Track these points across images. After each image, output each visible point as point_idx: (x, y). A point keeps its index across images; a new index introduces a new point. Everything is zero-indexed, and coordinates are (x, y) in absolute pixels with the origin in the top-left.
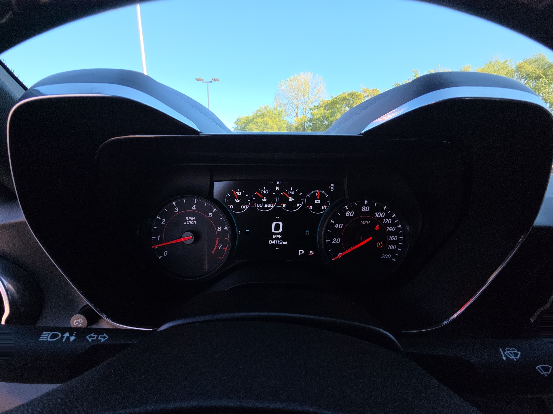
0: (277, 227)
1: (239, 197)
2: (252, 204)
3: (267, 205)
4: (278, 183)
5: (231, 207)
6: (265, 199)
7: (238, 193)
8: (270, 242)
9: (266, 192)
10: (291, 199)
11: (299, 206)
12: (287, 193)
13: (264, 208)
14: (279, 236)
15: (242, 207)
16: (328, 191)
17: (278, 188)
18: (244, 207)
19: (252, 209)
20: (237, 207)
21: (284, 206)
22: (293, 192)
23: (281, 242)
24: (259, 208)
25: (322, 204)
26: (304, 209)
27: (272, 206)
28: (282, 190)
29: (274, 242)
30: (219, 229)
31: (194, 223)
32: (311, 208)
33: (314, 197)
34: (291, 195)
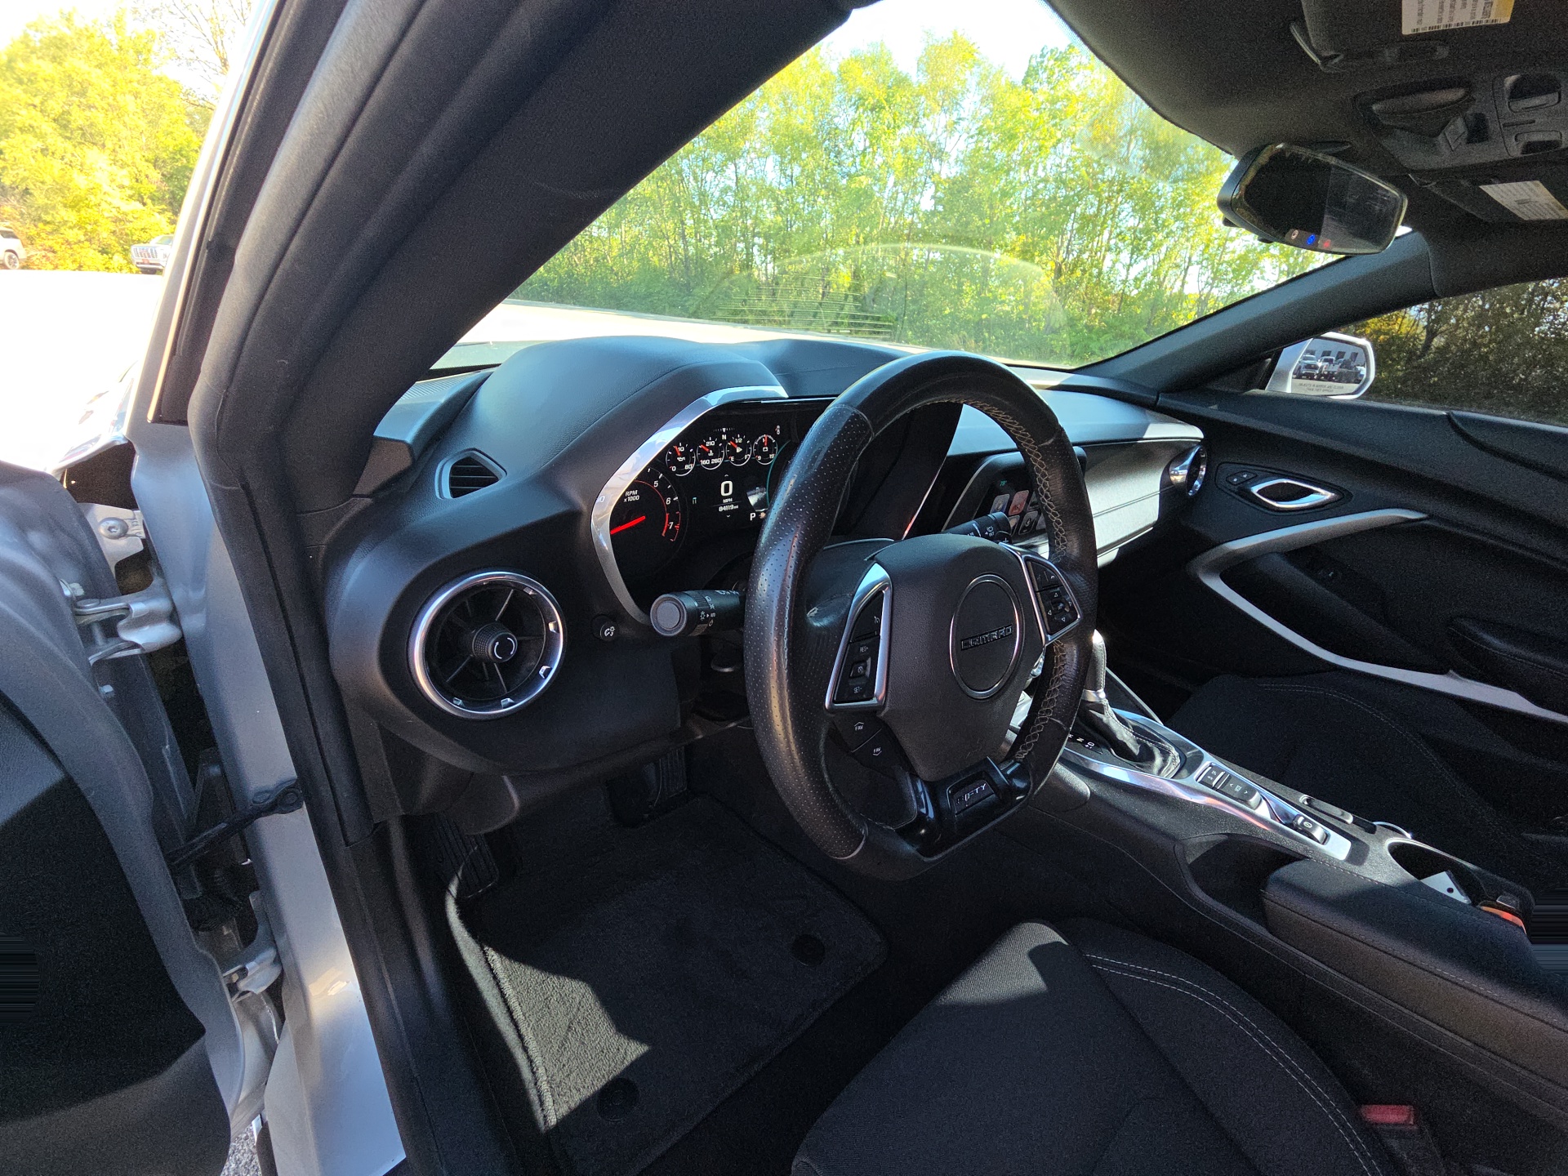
0: (727, 487)
1: (682, 454)
2: (698, 462)
3: (715, 461)
4: (724, 430)
5: (674, 469)
6: (711, 454)
7: (681, 449)
8: (721, 509)
9: (712, 443)
10: (739, 450)
11: (747, 457)
12: (734, 442)
13: (711, 465)
14: (731, 500)
15: (687, 467)
16: (774, 434)
17: (724, 437)
18: (689, 467)
19: (698, 468)
20: (681, 466)
21: (732, 459)
22: (740, 441)
23: (732, 507)
24: (706, 465)
25: (770, 452)
26: (753, 461)
27: (719, 461)
28: (729, 439)
29: (725, 508)
30: (668, 501)
31: (637, 498)
32: (760, 458)
33: (761, 444)
34: (739, 445)
